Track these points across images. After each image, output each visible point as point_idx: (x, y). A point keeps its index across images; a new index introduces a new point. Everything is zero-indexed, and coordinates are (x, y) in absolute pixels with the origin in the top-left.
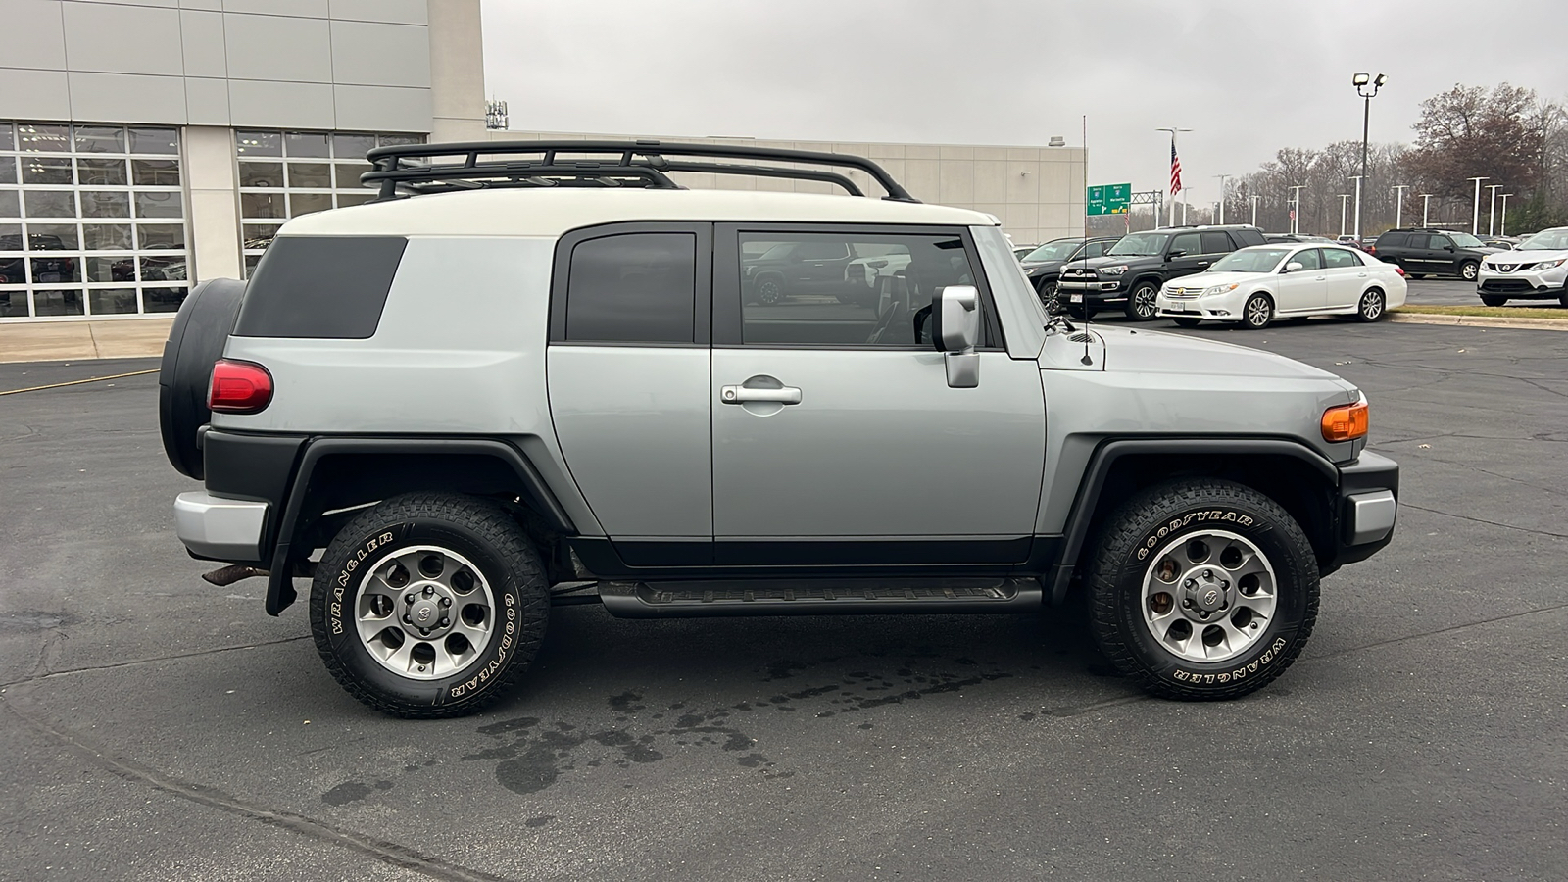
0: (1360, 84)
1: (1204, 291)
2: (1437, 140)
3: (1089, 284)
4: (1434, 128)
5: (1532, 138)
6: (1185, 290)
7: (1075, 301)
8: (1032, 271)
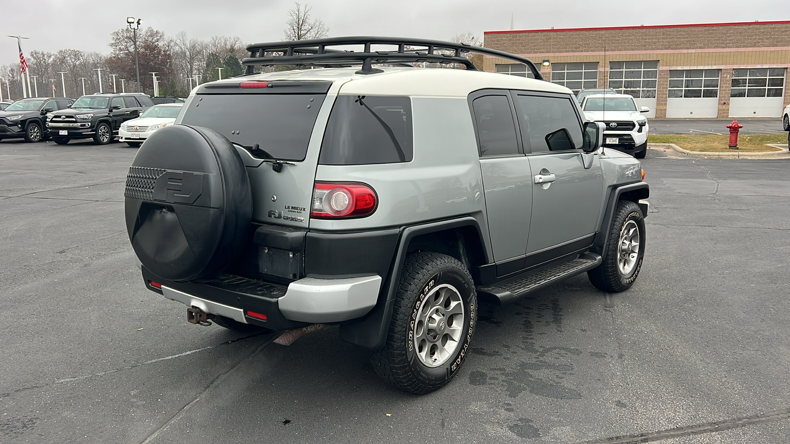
0: (130, 23)
1: (149, 127)
2: (122, 52)
3: (71, 124)
4: (120, 46)
5: (165, 55)
6: (138, 127)
7: (63, 134)
8: (20, 117)
